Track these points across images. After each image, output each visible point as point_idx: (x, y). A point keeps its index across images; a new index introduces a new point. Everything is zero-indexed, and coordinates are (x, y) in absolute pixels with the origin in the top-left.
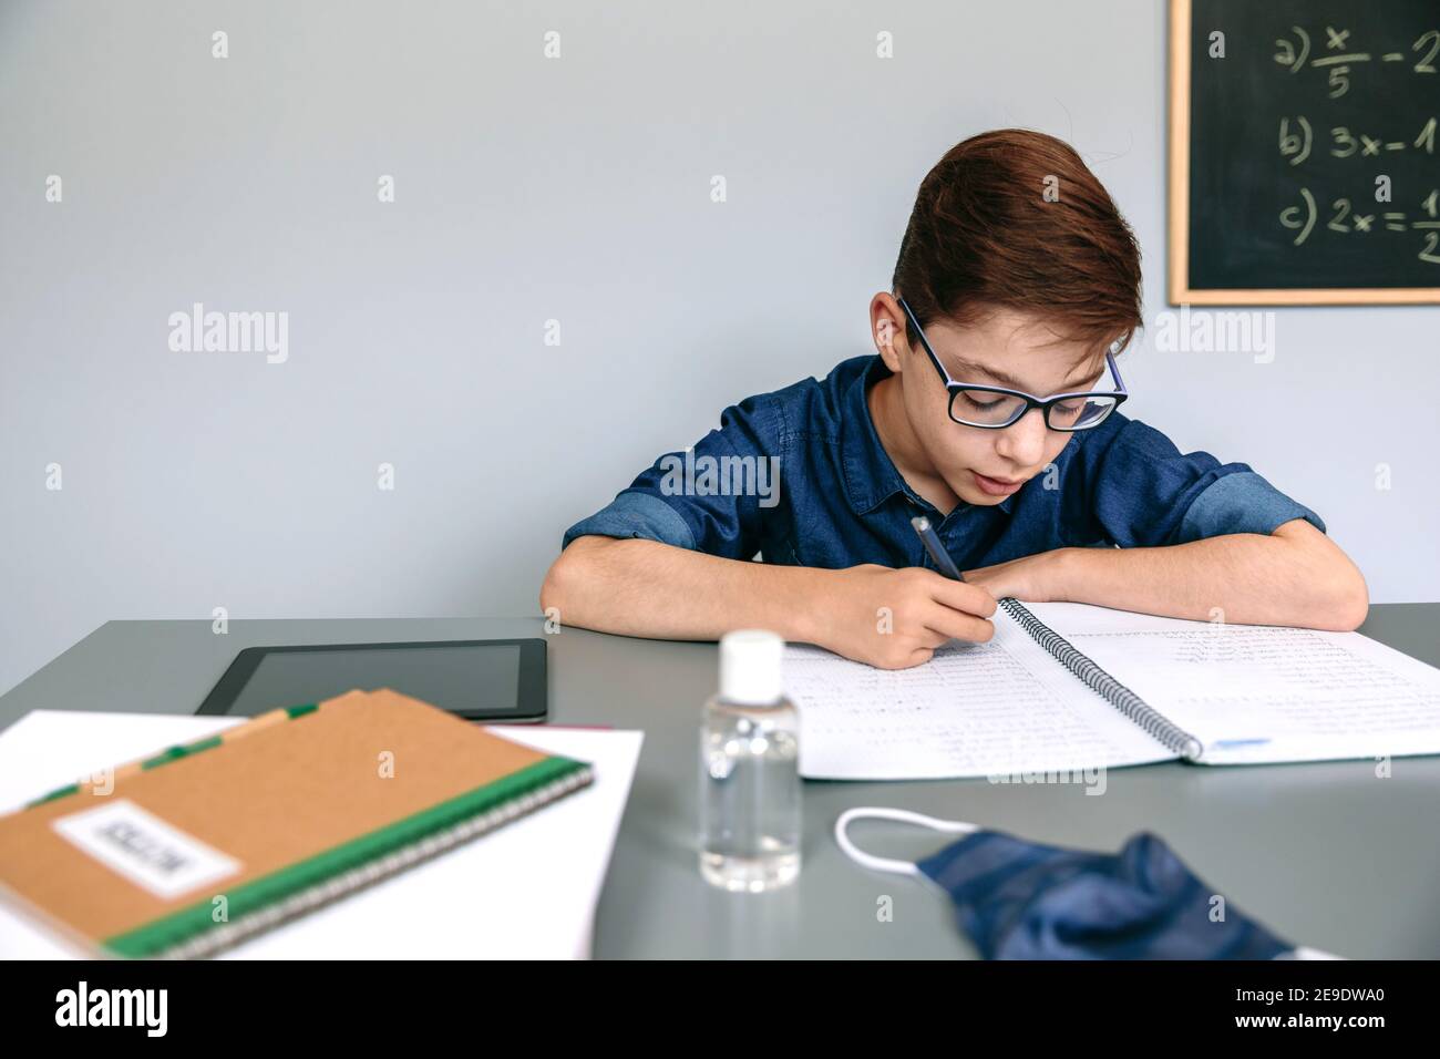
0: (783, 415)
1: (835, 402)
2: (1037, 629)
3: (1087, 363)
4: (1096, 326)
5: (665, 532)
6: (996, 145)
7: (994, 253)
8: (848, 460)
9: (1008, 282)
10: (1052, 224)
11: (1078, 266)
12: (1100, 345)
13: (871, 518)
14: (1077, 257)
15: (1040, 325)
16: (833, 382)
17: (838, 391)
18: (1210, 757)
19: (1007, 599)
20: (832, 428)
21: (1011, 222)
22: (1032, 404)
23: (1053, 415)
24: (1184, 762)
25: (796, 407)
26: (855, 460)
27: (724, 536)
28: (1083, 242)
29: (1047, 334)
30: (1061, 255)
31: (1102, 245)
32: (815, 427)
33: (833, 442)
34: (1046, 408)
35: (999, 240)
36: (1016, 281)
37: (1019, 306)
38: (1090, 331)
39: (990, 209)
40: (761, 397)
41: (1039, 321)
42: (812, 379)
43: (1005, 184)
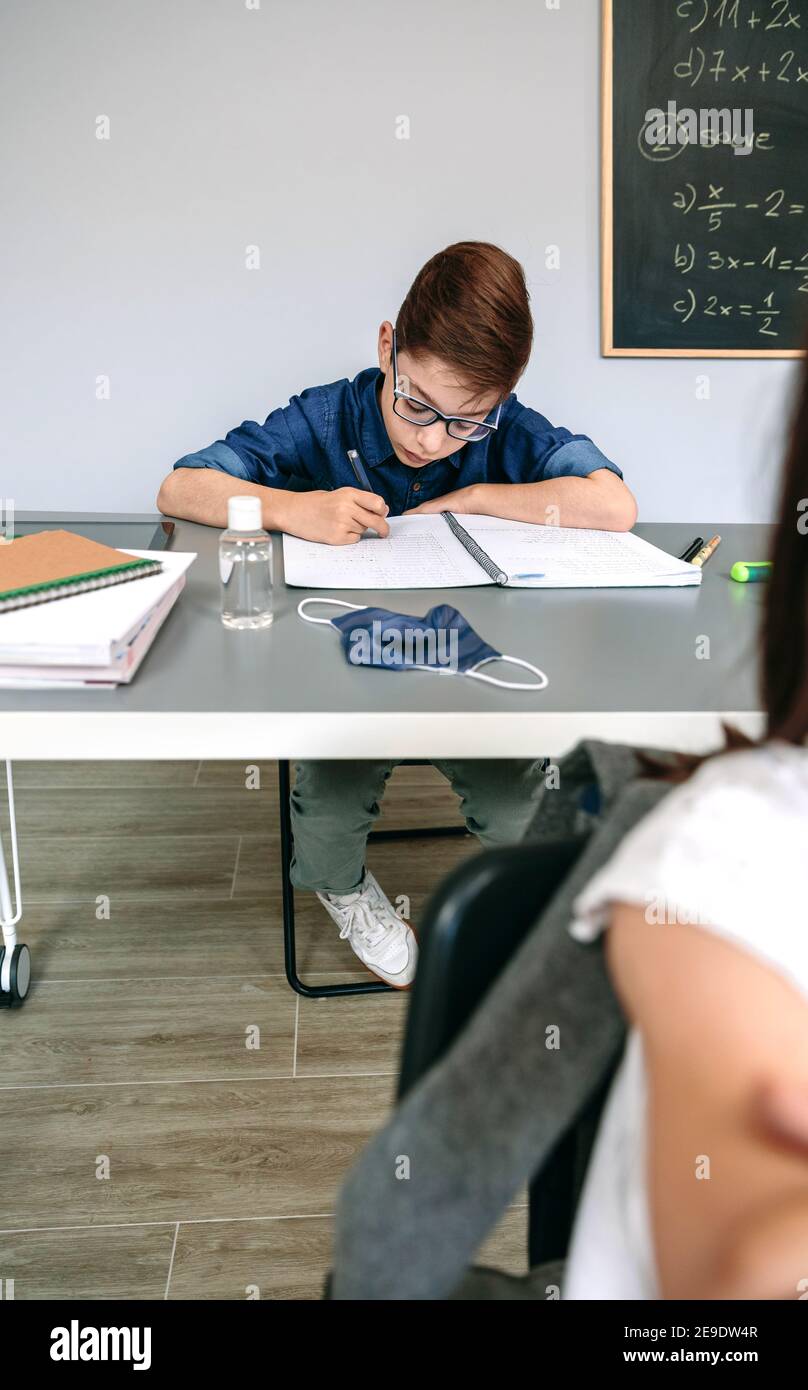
0: (327, 402)
1: (357, 396)
2: (455, 527)
3: (472, 404)
4: (483, 385)
5: (227, 468)
6: (470, 252)
7: (439, 322)
8: (364, 433)
9: (441, 342)
10: (477, 315)
11: (482, 346)
12: (481, 396)
13: (379, 469)
14: (484, 340)
15: (451, 374)
16: (356, 384)
17: (359, 389)
18: (510, 583)
19: (445, 512)
20: (356, 412)
21: (457, 306)
22: (440, 418)
23: (452, 427)
24: (498, 585)
25: (335, 396)
26: (368, 433)
27: (268, 473)
28: (491, 332)
29: (455, 380)
30: (477, 336)
31: (502, 337)
32: (347, 409)
33: (356, 421)
34: (448, 422)
35: (446, 315)
36: (445, 343)
37: (445, 359)
38: (477, 387)
39: (448, 294)
40: (314, 389)
41: (452, 371)
42: (347, 379)
43: (462, 281)
